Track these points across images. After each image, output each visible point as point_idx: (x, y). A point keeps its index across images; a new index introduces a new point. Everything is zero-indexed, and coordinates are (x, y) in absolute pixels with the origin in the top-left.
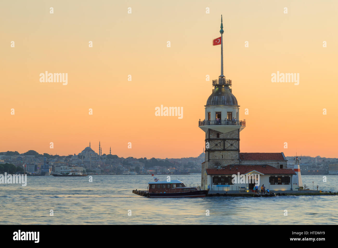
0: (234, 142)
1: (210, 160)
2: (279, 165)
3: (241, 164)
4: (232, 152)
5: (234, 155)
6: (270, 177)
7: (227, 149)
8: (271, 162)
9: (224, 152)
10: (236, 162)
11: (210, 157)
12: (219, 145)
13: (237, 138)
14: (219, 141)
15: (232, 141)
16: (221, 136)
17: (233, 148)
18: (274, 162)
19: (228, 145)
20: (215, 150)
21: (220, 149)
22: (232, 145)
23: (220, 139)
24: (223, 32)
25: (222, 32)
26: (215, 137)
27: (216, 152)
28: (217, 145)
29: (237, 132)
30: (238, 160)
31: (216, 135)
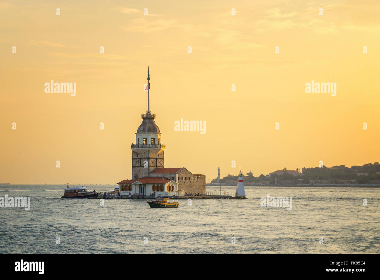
1: (133, 173)
2: (172, 177)
3: (150, 176)
5: (146, 169)
7: (142, 165)
10: (147, 175)
11: (133, 171)
12: (138, 162)
13: (148, 157)
14: (138, 160)
15: (145, 159)
18: (168, 175)
19: (143, 162)
20: (136, 166)
24: (150, 79)
26: (136, 157)
27: (136, 168)
28: (136, 162)
29: (148, 153)
30: (148, 173)
31: (136, 155)
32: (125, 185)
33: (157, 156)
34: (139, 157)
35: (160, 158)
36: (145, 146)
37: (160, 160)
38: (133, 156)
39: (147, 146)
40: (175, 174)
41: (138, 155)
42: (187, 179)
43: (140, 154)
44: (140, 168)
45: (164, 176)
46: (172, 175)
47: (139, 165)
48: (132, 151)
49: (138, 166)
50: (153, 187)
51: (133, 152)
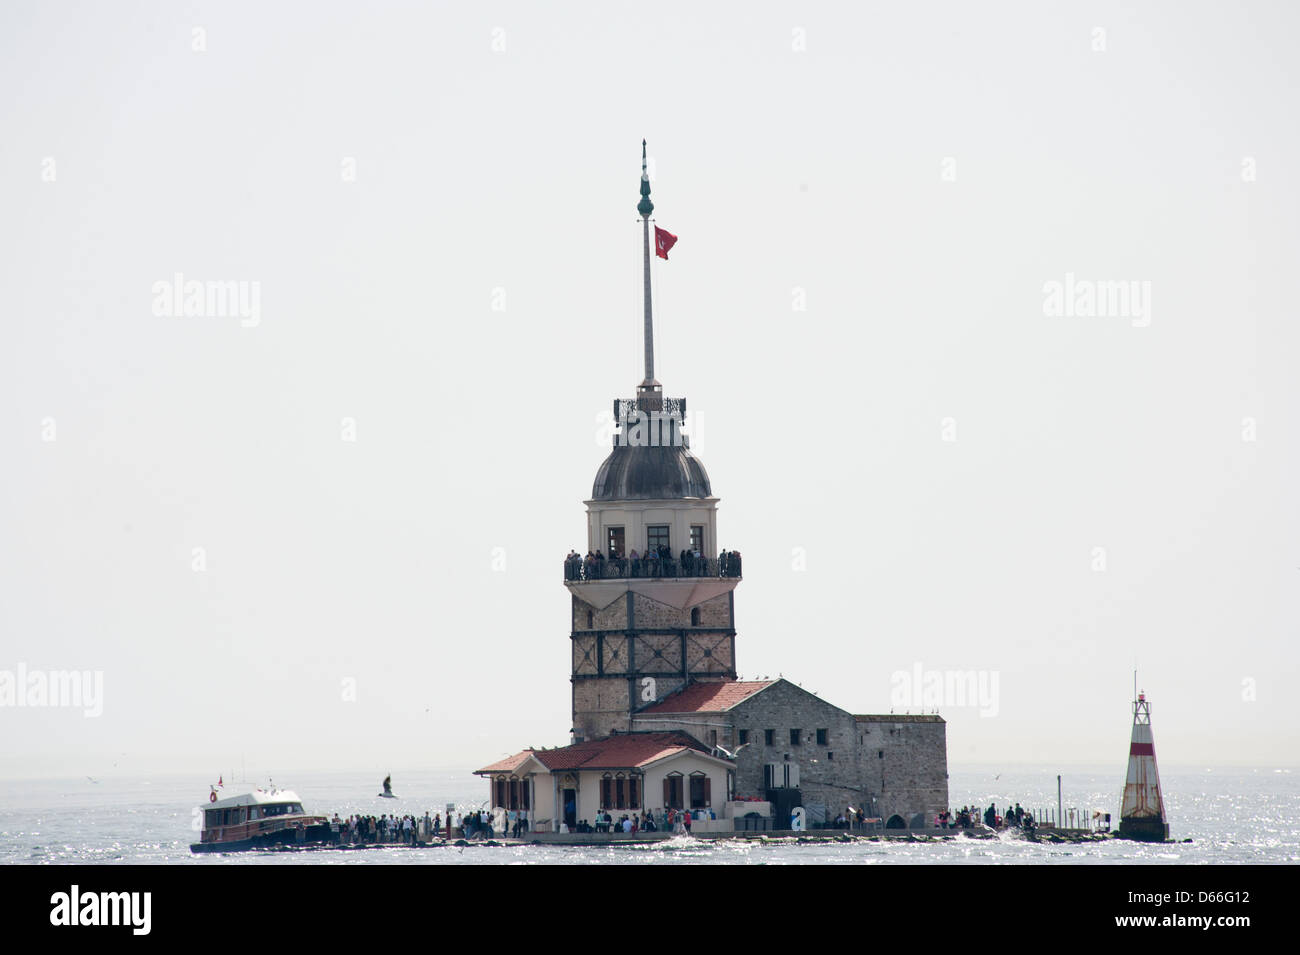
0: (619, 642)
2: (710, 730)
4: (616, 682)
5: (621, 693)
7: (607, 672)
8: (692, 722)
9: (601, 683)
10: (626, 722)
12: (592, 655)
14: (592, 641)
15: (615, 639)
16: (596, 623)
17: (618, 667)
18: (698, 720)
19: (608, 654)
20: (585, 678)
22: (616, 654)
24: (652, 208)
25: (646, 209)
26: (585, 625)
27: (585, 684)
28: (587, 656)
30: (628, 712)
31: (586, 619)
32: (508, 780)
33: (689, 621)
34: (596, 628)
35: (710, 632)
37: (705, 642)
40: (723, 715)
41: (590, 616)
42: (809, 743)
43: (598, 611)
44: (598, 686)
46: (712, 723)
47: (595, 669)
48: (569, 596)
50: (606, 785)
51: (575, 599)
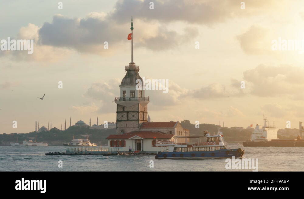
0: (135, 113)
1: (118, 128)
2: (169, 131)
3: (140, 131)
4: (133, 121)
5: (135, 124)
6: (152, 141)
7: (130, 119)
8: (162, 129)
9: (128, 122)
10: (137, 129)
11: (118, 125)
12: (124, 116)
13: (138, 111)
14: (124, 113)
15: (133, 113)
16: (126, 110)
17: (134, 119)
18: (165, 129)
19: (130, 116)
20: (121, 121)
21: (125, 119)
22: (133, 116)
23: (125, 112)
25: (132, 29)
26: (122, 110)
27: (122, 122)
28: (122, 116)
29: (138, 106)
30: (138, 127)
31: (122, 109)
32: (115, 140)
36: (133, 98)
37: (145, 114)
38: (117, 110)
39: (135, 98)
40: (174, 128)
41: (124, 108)
43: (126, 107)
44: (126, 122)
45: (159, 131)
46: (170, 130)
47: (126, 119)
49: (124, 121)
50: (154, 142)
